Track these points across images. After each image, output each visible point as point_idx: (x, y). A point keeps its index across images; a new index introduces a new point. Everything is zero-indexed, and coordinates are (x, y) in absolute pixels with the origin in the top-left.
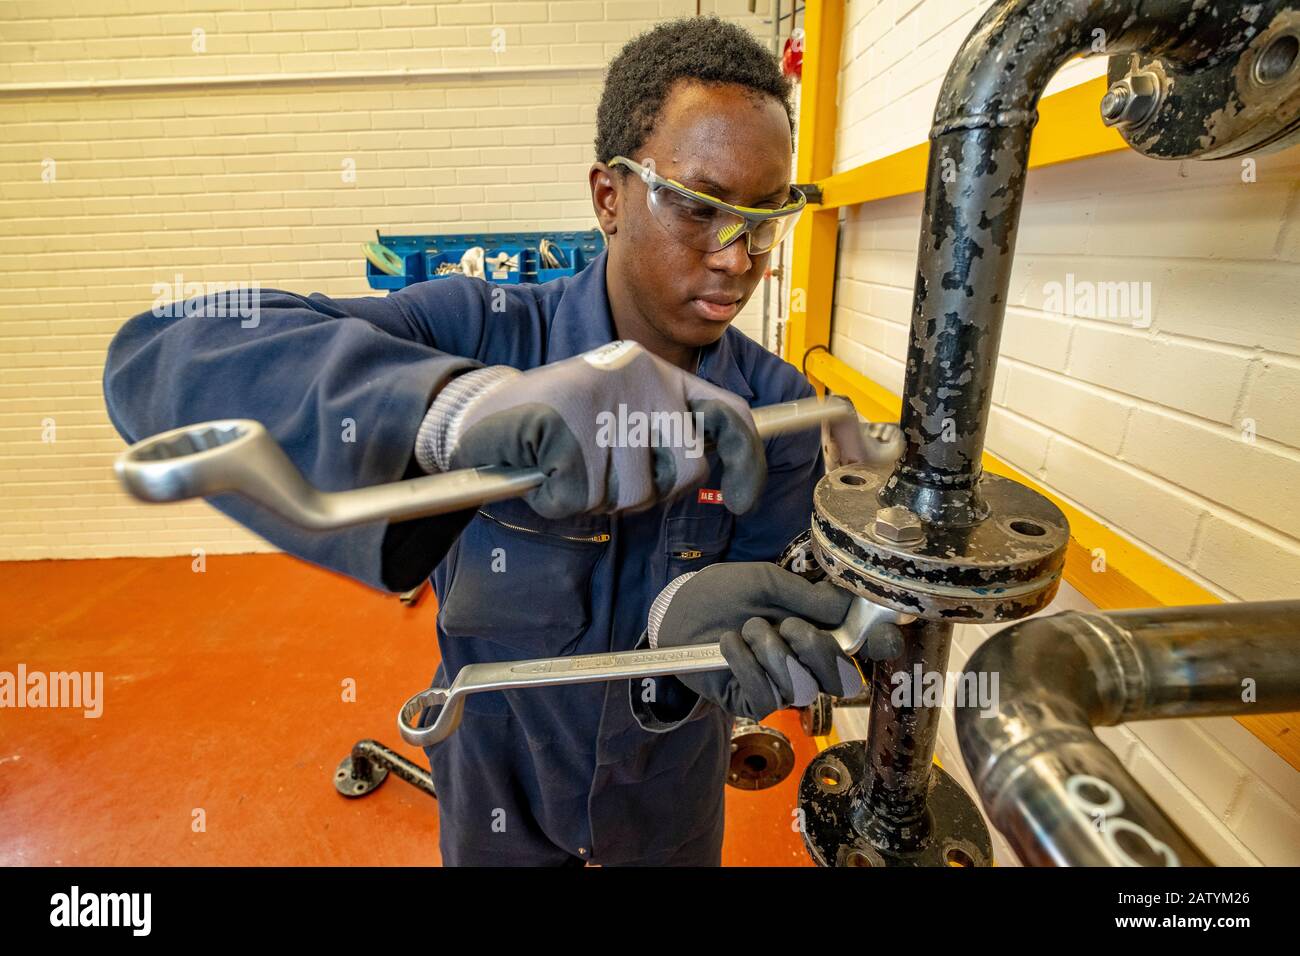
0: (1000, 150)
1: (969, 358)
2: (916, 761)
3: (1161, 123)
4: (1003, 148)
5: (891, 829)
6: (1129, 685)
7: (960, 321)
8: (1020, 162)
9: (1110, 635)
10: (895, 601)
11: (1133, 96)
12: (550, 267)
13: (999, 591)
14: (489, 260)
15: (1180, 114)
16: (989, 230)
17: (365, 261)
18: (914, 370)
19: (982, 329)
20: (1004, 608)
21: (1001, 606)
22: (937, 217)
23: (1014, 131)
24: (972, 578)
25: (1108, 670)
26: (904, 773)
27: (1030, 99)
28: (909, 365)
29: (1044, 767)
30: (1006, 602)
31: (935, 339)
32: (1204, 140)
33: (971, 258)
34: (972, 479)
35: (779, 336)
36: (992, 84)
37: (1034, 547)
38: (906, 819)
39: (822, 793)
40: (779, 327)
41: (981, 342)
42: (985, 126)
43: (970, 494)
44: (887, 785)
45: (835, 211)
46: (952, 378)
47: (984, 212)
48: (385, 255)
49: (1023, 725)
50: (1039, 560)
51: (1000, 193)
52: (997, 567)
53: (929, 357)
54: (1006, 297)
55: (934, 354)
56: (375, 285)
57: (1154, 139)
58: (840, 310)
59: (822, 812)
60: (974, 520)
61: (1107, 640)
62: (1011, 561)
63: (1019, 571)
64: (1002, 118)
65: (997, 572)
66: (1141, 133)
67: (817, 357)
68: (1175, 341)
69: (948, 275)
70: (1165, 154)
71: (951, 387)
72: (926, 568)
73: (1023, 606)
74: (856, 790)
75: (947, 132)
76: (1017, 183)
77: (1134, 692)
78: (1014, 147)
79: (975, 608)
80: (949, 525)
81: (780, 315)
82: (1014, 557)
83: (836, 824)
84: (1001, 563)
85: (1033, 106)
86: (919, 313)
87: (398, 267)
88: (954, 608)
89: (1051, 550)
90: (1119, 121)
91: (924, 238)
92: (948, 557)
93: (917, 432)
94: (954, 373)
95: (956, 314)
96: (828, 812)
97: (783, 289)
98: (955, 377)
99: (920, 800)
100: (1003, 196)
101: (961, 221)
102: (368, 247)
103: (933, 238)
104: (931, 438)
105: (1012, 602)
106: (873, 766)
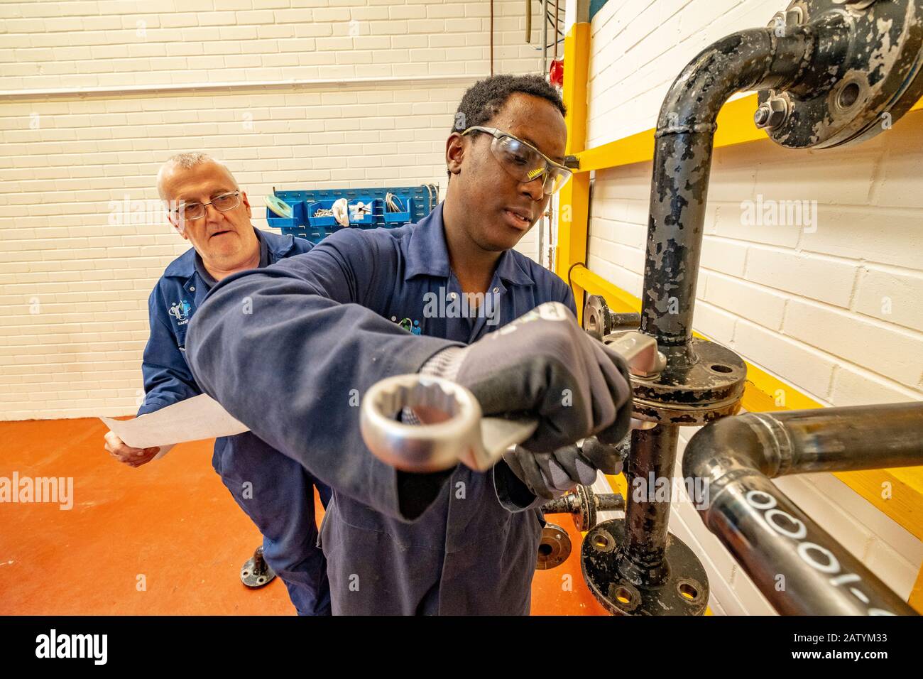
0: (696, 145)
1: (682, 266)
2: (657, 524)
3: (789, 128)
4: (697, 144)
5: (643, 571)
6: (782, 451)
7: (676, 244)
8: (707, 152)
9: (771, 423)
10: (643, 414)
11: (772, 112)
12: (393, 211)
13: (705, 405)
14: (351, 207)
15: (799, 123)
16: (691, 191)
17: (266, 208)
18: (649, 273)
19: (689, 248)
20: (709, 415)
21: (707, 414)
22: (660, 183)
23: (703, 134)
24: (688, 397)
25: (770, 443)
26: (651, 532)
27: (712, 117)
28: (646, 271)
29: (733, 490)
30: (710, 412)
31: (661, 254)
32: (813, 138)
33: (681, 207)
34: (687, 339)
35: (550, 257)
36: (690, 109)
37: (726, 379)
38: (652, 564)
39: (597, 551)
40: (550, 251)
41: (689, 256)
42: (687, 132)
43: (686, 349)
44: (640, 541)
45: (588, 173)
46: (673, 277)
47: (687, 181)
48: (279, 203)
49: (722, 469)
50: (728, 386)
51: (697, 169)
52: (703, 390)
53: (658, 265)
54: (703, 229)
55: (661, 264)
56: (272, 225)
57: (786, 137)
58: (593, 240)
59: (597, 563)
60: (689, 364)
61: (769, 426)
62: (712, 387)
63: (717, 392)
64: (696, 127)
65: (704, 393)
66: (778, 133)
67: (578, 270)
68: (811, 256)
69: (668, 217)
70: (792, 145)
71: (672, 283)
72: (661, 392)
73: (720, 415)
74: (619, 548)
75: (665, 134)
76: (706, 164)
77: (786, 456)
78: (703, 144)
79: (691, 416)
80: (674, 368)
81: (551, 243)
82: (714, 384)
83: (606, 570)
84: (706, 387)
85: (713, 120)
86: (652, 240)
87: (288, 212)
88: (679, 416)
89: (737, 380)
90: (765, 126)
91: (653, 196)
92: (674, 385)
93: (652, 311)
94: (674, 274)
95: (673, 240)
96: (601, 563)
97: (553, 225)
98: (674, 277)
99: (661, 550)
100: (699, 171)
101: (675, 186)
102: (268, 198)
103: (659, 195)
104: (660, 315)
105: (714, 412)
106: (630, 529)
